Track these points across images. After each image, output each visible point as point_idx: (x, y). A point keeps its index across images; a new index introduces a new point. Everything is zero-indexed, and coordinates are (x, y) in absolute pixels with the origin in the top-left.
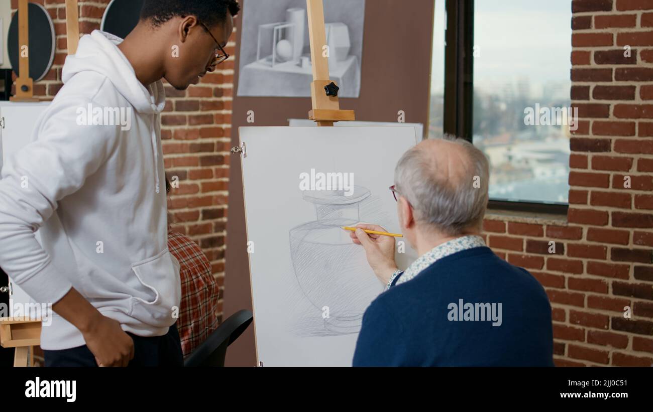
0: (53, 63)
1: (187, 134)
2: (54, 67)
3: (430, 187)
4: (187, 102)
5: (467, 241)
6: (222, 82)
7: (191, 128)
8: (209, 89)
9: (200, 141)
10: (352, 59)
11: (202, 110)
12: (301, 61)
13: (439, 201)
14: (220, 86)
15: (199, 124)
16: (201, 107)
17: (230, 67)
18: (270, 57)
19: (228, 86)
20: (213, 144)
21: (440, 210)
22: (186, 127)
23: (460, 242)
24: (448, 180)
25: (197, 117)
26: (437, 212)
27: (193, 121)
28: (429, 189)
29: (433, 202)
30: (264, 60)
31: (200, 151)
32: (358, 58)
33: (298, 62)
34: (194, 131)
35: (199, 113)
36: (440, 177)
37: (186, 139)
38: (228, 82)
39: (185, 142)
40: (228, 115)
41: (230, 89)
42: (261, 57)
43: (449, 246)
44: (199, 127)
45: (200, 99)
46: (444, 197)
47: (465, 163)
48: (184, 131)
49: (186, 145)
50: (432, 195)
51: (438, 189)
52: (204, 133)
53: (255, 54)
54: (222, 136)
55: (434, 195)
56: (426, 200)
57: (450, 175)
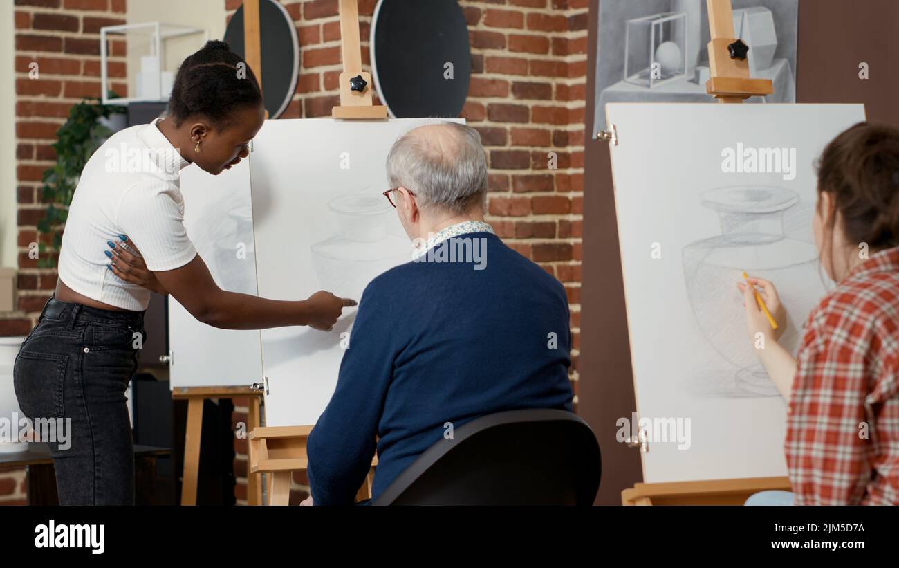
0: (295, 92)
1: (510, 207)
2: (297, 97)
3: (427, 165)
4: (509, 152)
5: (470, 225)
6: (566, 123)
7: (517, 196)
8: (545, 133)
9: (531, 219)
10: (781, 65)
11: (534, 168)
12: (697, 73)
13: (438, 178)
14: (562, 128)
15: (530, 191)
16: (532, 162)
17: (578, 97)
18: (646, 70)
19: (577, 127)
20: (553, 225)
21: (442, 186)
22: (509, 195)
23: (462, 227)
24: (442, 156)
25: (527, 179)
26: (440, 189)
27: (520, 185)
28: (426, 168)
29: (433, 179)
30: (635, 78)
31: (532, 236)
32: (791, 61)
33: (693, 77)
34: (522, 201)
35: (529, 172)
36: (434, 154)
37: (510, 215)
38: (576, 121)
39: (507, 219)
40: (576, 176)
41: (579, 133)
42: (630, 74)
43: (451, 230)
44: (529, 196)
45: (530, 149)
46: (443, 172)
47: (454, 137)
48: (505, 200)
49: (510, 223)
50: (430, 172)
51: (435, 165)
52: (537, 206)
53: (622, 68)
54: (568, 212)
55: (433, 172)
56: (426, 179)
57: (444, 150)
